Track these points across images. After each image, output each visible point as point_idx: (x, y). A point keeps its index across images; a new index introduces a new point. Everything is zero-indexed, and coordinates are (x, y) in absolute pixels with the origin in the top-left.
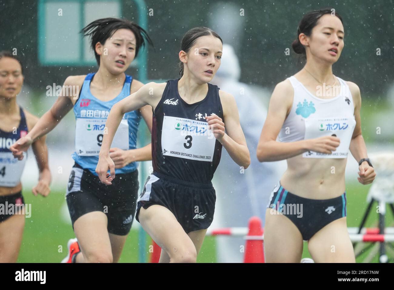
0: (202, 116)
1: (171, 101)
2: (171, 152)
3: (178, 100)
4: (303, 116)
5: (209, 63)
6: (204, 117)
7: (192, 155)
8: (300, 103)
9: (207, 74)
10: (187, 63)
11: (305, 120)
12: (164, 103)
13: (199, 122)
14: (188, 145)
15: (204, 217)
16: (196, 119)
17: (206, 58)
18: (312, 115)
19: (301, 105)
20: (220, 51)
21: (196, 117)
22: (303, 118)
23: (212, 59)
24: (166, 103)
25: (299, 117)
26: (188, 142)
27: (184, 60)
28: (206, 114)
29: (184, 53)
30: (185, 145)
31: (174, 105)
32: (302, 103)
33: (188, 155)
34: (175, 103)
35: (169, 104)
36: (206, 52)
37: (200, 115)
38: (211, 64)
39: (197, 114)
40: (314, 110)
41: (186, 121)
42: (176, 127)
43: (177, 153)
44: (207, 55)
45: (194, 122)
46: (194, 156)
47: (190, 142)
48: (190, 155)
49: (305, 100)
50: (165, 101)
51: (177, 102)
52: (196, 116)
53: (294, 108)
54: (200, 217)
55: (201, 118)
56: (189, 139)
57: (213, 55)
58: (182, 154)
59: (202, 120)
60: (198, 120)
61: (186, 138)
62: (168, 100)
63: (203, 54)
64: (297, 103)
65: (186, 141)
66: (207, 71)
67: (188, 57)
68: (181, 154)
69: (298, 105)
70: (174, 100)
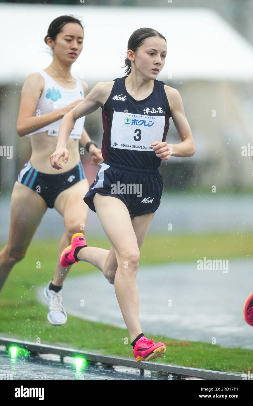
0: (149, 111)
1: (119, 97)
2: (122, 145)
3: (126, 96)
4: (52, 100)
5: (156, 62)
6: (151, 112)
7: (142, 147)
8: (49, 89)
9: (154, 71)
10: (134, 62)
11: (54, 103)
12: (113, 99)
13: (146, 116)
14: (137, 138)
15: (153, 201)
16: (144, 113)
17: (153, 57)
18: (59, 100)
19: (51, 91)
20: (165, 50)
21: (144, 112)
22: (52, 102)
23: (158, 58)
24: (115, 99)
25: (49, 100)
26: (138, 135)
27: (131, 58)
28: (153, 109)
29: (131, 52)
30: (135, 138)
31: (122, 100)
32: (51, 89)
33: (139, 147)
34: (123, 99)
35: (118, 100)
36: (153, 52)
37: (147, 110)
38: (157, 63)
39: (145, 109)
40: (60, 97)
41: (135, 116)
42: (126, 121)
43: (127, 146)
44: (154, 55)
45: (142, 117)
46: (144, 148)
47: (139, 135)
48: (140, 147)
49: (53, 88)
50: (114, 97)
51: (125, 98)
52: (144, 110)
53: (45, 92)
54: (148, 202)
55: (148, 113)
56: (138, 132)
57: (159, 55)
58: (133, 146)
59: (150, 114)
60: (146, 114)
61: (136, 132)
62: (117, 96)
63: (150, 54)
64: (48, 89)
65: (135, 135)
66: (154, 69)
67: (136, 55)
68: (131, 147)
69: (48, 91)
70: (123, 96)
